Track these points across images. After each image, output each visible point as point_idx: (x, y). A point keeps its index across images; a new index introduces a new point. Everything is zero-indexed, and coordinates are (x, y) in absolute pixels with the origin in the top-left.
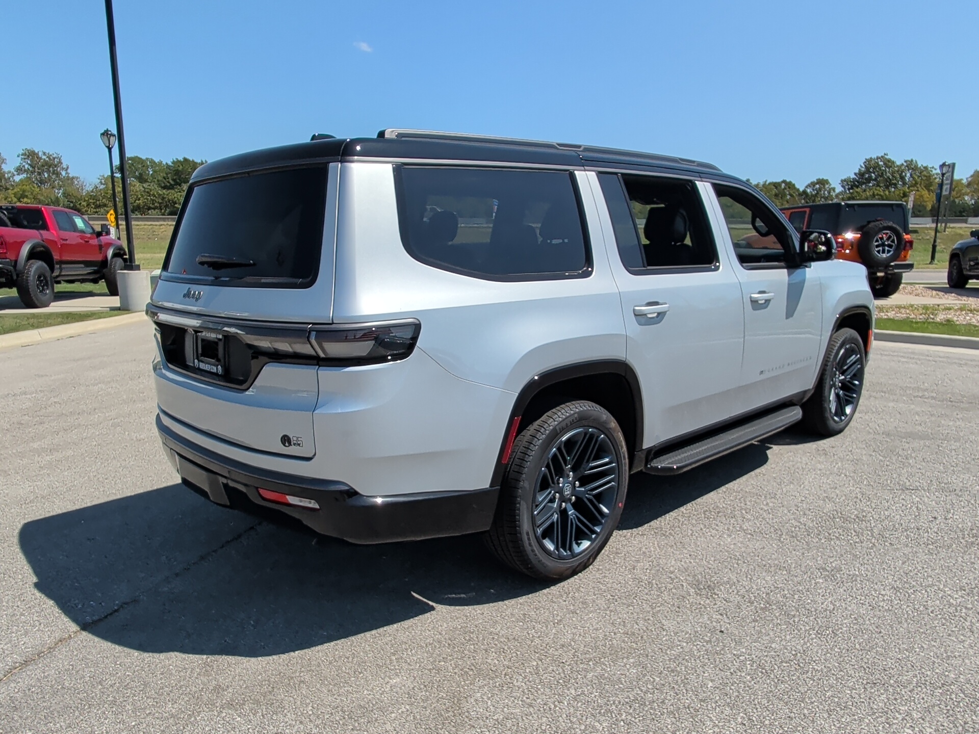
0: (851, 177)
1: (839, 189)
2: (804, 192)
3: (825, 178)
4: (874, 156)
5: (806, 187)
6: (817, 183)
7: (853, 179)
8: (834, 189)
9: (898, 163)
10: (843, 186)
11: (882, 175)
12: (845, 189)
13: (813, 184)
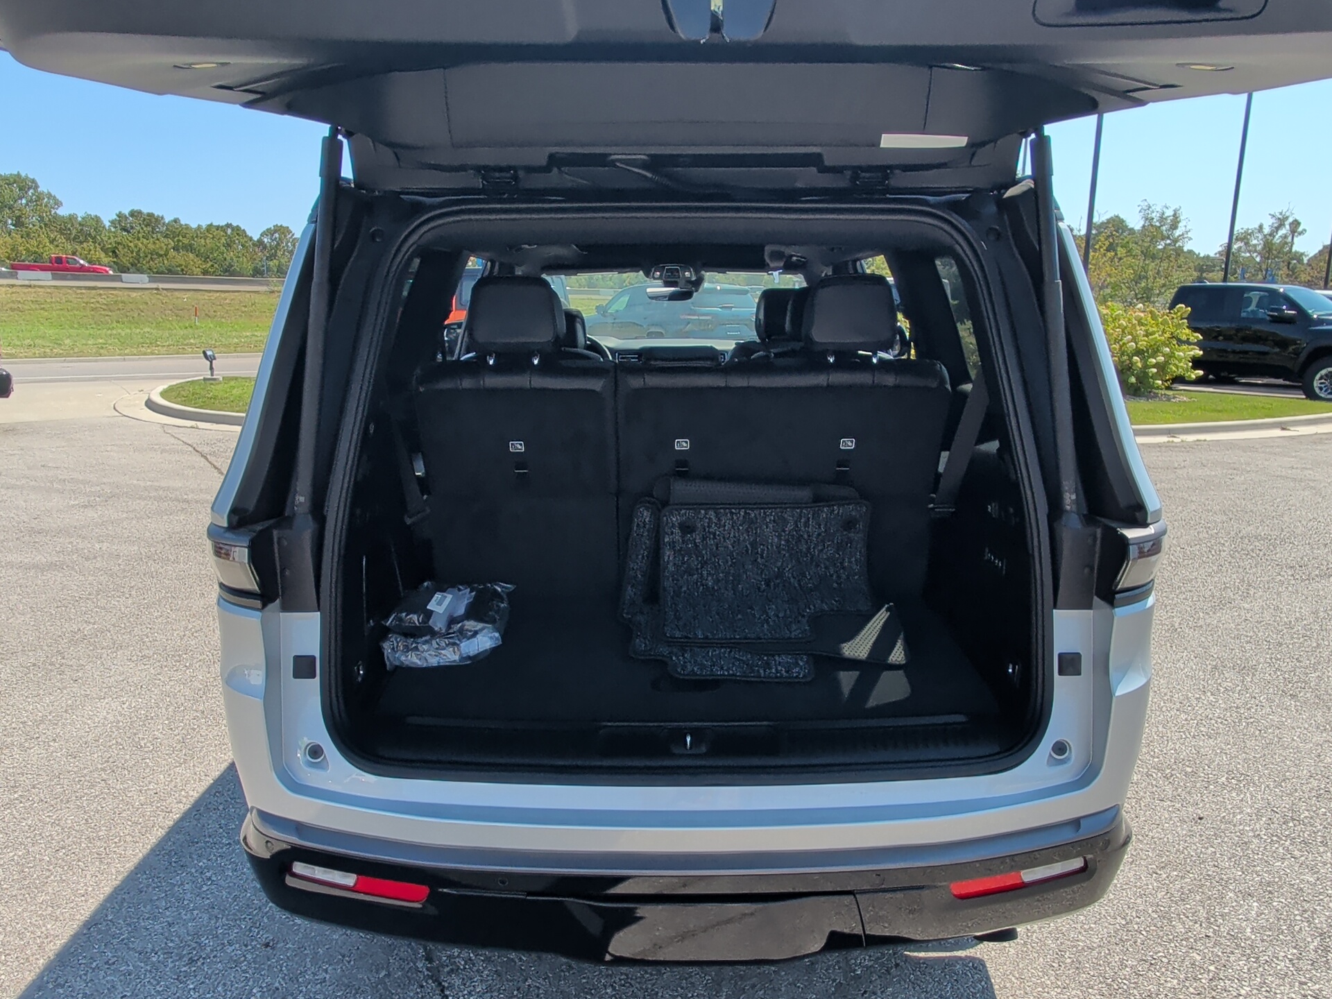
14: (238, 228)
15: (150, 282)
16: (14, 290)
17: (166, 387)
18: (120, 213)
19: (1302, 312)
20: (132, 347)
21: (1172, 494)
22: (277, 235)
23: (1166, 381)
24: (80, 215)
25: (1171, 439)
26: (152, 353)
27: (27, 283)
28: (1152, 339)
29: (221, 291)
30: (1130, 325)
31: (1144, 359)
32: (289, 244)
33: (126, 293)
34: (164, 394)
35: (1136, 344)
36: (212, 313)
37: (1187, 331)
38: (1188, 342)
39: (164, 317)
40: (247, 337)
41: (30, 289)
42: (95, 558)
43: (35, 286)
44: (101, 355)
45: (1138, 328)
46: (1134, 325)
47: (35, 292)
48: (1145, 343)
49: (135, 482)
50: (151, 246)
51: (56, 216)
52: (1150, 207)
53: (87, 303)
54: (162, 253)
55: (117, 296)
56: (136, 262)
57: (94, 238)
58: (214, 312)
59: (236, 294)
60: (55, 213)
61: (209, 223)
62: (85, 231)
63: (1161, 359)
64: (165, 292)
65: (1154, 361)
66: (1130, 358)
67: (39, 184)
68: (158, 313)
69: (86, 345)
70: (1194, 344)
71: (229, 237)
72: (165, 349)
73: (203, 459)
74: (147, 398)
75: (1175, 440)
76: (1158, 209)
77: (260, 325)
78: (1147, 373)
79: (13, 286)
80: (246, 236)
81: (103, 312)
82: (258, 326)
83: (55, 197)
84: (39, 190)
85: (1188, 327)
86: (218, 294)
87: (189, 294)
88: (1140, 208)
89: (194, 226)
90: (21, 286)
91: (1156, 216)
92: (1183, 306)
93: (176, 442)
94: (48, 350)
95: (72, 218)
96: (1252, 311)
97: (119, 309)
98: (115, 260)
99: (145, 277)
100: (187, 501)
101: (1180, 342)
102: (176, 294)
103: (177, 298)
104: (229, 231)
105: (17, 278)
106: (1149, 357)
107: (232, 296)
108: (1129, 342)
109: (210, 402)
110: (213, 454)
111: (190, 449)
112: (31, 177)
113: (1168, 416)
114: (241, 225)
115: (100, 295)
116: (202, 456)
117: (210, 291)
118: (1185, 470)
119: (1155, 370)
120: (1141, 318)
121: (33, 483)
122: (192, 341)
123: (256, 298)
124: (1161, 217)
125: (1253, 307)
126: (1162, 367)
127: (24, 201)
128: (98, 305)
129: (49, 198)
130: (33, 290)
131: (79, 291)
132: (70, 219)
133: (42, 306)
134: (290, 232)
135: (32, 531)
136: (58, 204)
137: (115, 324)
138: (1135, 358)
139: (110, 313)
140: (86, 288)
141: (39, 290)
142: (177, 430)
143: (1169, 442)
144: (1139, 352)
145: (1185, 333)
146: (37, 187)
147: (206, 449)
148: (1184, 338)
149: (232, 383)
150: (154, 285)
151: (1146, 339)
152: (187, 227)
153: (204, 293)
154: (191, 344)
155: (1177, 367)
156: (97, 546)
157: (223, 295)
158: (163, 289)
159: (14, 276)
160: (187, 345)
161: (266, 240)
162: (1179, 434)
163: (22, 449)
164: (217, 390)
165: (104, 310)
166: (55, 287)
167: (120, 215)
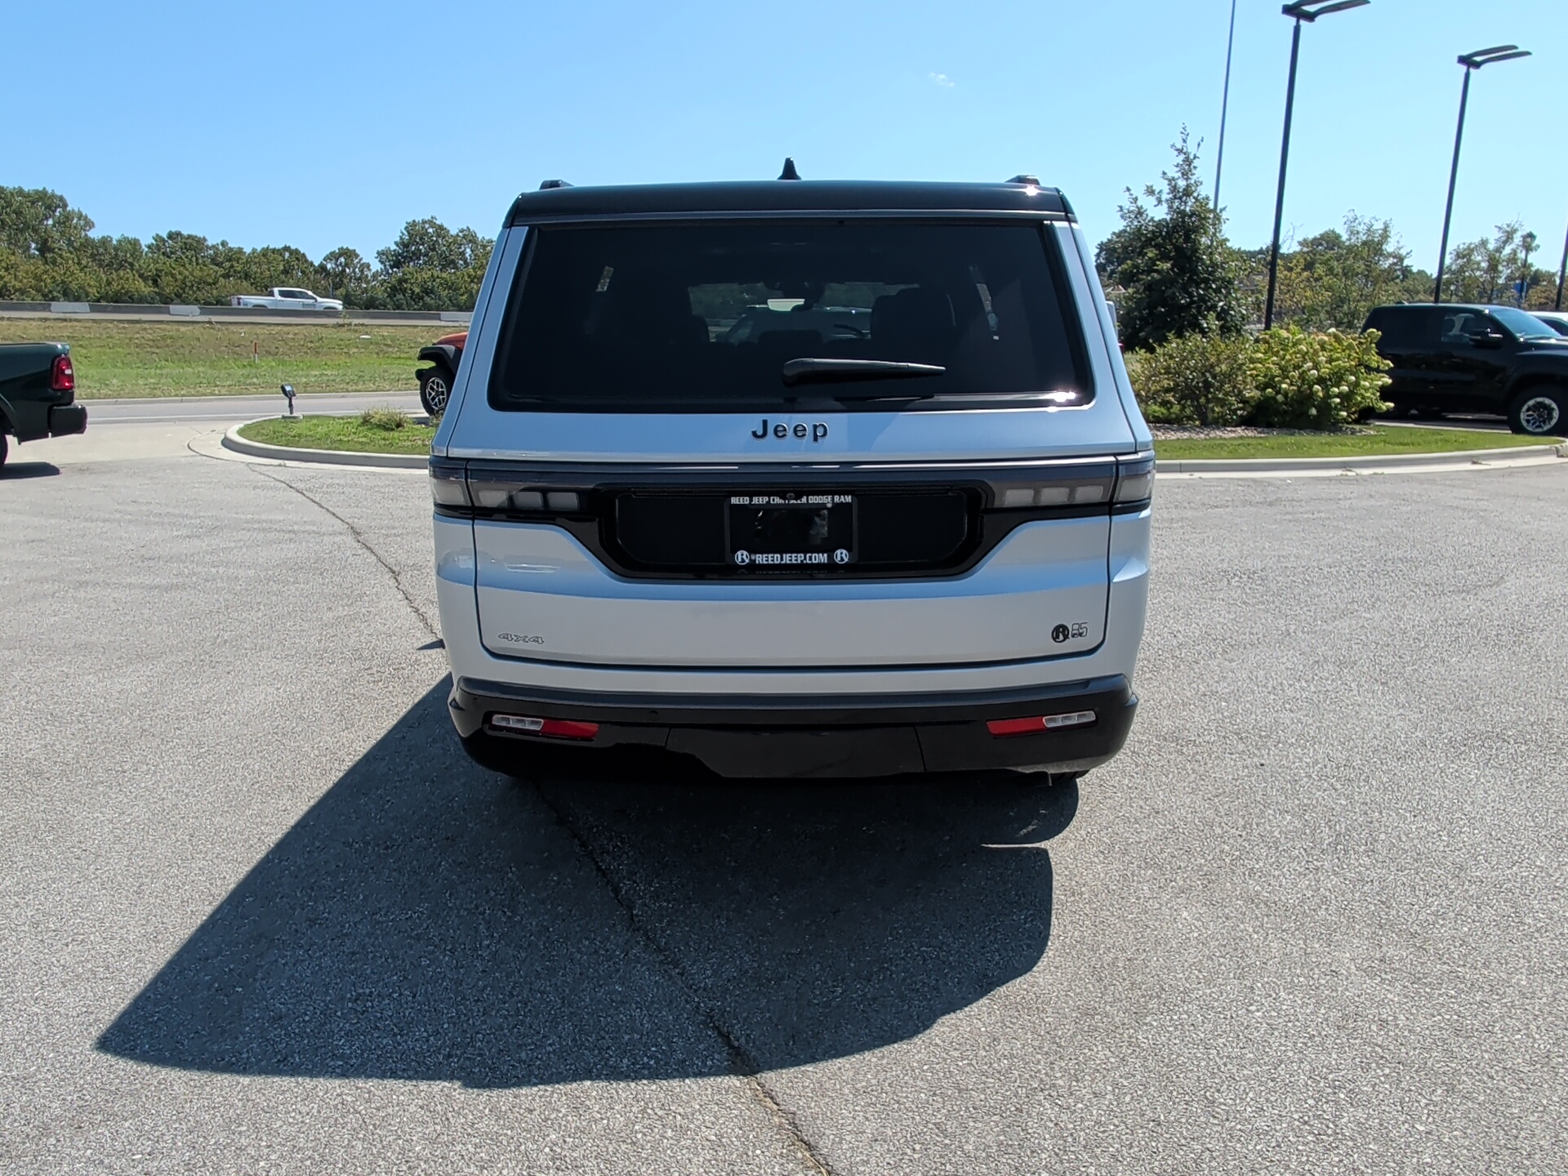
0: (392, 249)
1: (376, 266)
2: (323, 268)
3: (351, 248)
4: (419, 219)
5: (324, 260)
6: (340, 255)
7: (394, 251)
8: (368, 266)
9: (453, 231)
10: (382, 262)
11: (434, 249)
12: (385, 266)
13: (333, 256)
14: (297, 251)
15: (201, 314)
16: (47, 324)
17: (242, 426)
18: (157, 235)
19: (1508, 335)
20: (188, 387)
21: (1327, 522)
22: (342, 260)
23: (1353, 413)
24: (116, 237)
25: (1344, 473)
26: (212, 394)
27: (62, 316)
28: (1336, 366)
29: (283, 324)
30: (1311, 351)
31: (1326, 389)
32: (357, 270)
33: (176, 327)
34: (241, 432)
35: (1318, 371)
36: (273, 350)
37: (1376, 358)
38: (1378, 370)
39: (218, 354)
40: (316, 376)
41: (65, 323)
42: (215, 580)
43: (71, 320)
44: (154, 396)
45: (1321, 354)
46: (1316, 351)
47: (71, 327)
48: (1327, 370)
49: (234, 515)
50: (198, 273)
51: (87, 238)
52: (1356, 219)
53: (131, 339)
54: (211, 281)
55: (164, 330)
56: (181, 291)
57: (131, 265)
58: (277, 348)
59: (301, 327)
60: (86, 235)
61: (266, 246)
62: (120, 256)
63: (1345, 388)
64: (219, 326)
65: (1336, 390)
66: (1311, 387)
67: (68, 202)
68: (212, 350)
69: (137, 385)
70: (1383, 372)
71: (288, 262)
72: (226, 388)
73: (299, 495)
74: (223, 437)
75: (1349, 473)
76: (1367, 221)
77: (329, 363)
78: (1330, 404)
79: (46, 319)
80: (306, 261)
81: (149, 349)
82: (326, 364)
83: (86, 217)
84: (68, 209)
85: (1377, 353)
86: (280, 328)
87: (246, 328)
88: (1345, 219)
89: (248, 250)
90: (55, 319)
91: (1362, 228)
92: (1375, 330)
93: (267, 479)
94: (94, 391)
95: (105, 241)
96: (1455, 336)
97: (167, 346)
98: (156, 290)
99: (195, 308)
100: (294, 532)
101: (1369, 369)
102: (232, 328)
103: (234, 333)
104: (287, 254)
105: (50, 311)
106: (1332, 386)
107: (296, 330)
108: (1309, 370)
109: (296, 440)
110: (310, 490)
111: (283, 485)
112: (58, 193)
113: (1346, 448)
114: (300, 249)
115: (145, 329)
116: (298, 491)
117: (270, 324)
118: (1350, 501)
119: (1338, 400)
120: (1325, 342)
121: (129, 517)
122: (255, 380)
123: (324, 332)
124: (1369, 230)
125: (1456, 331)
126: (1346, 398)
127: (50, 222)
128: (143, 341)
129: (79, 219)
130: (70, 324)
131: (121, 325)
132: (104, 243)
133: (80, 343)
134: (357, 256)
135: (143, 559)
136: (90, 224)
137: (163, 363)
138: (1317, 387)
139: (157, 351)
140: (129, 321)
141: (76, 324)
142: (264, 468)
143: (1342, 475)
144: (1321, 381)
145: (1374, 359)
146: (65, 206)
147: (301, 486)
148: (1374, 365)
149: (315, 421)
150: (205, 318)
151: (1329, 366)
152: (240, 251)
153: (265, 326)
154: (254, 384)
155: (1363, 397)
156: (214, 570)
157: (286, 329)
158: (216, 322)
159: (47, 308)
160: (250, 384)
161: (329, 266)
162: (1355, 467)
163: (106, 487)
164: (298, 428)
165: (151, 347)
166: (94, 321)
167: (158, 238)
